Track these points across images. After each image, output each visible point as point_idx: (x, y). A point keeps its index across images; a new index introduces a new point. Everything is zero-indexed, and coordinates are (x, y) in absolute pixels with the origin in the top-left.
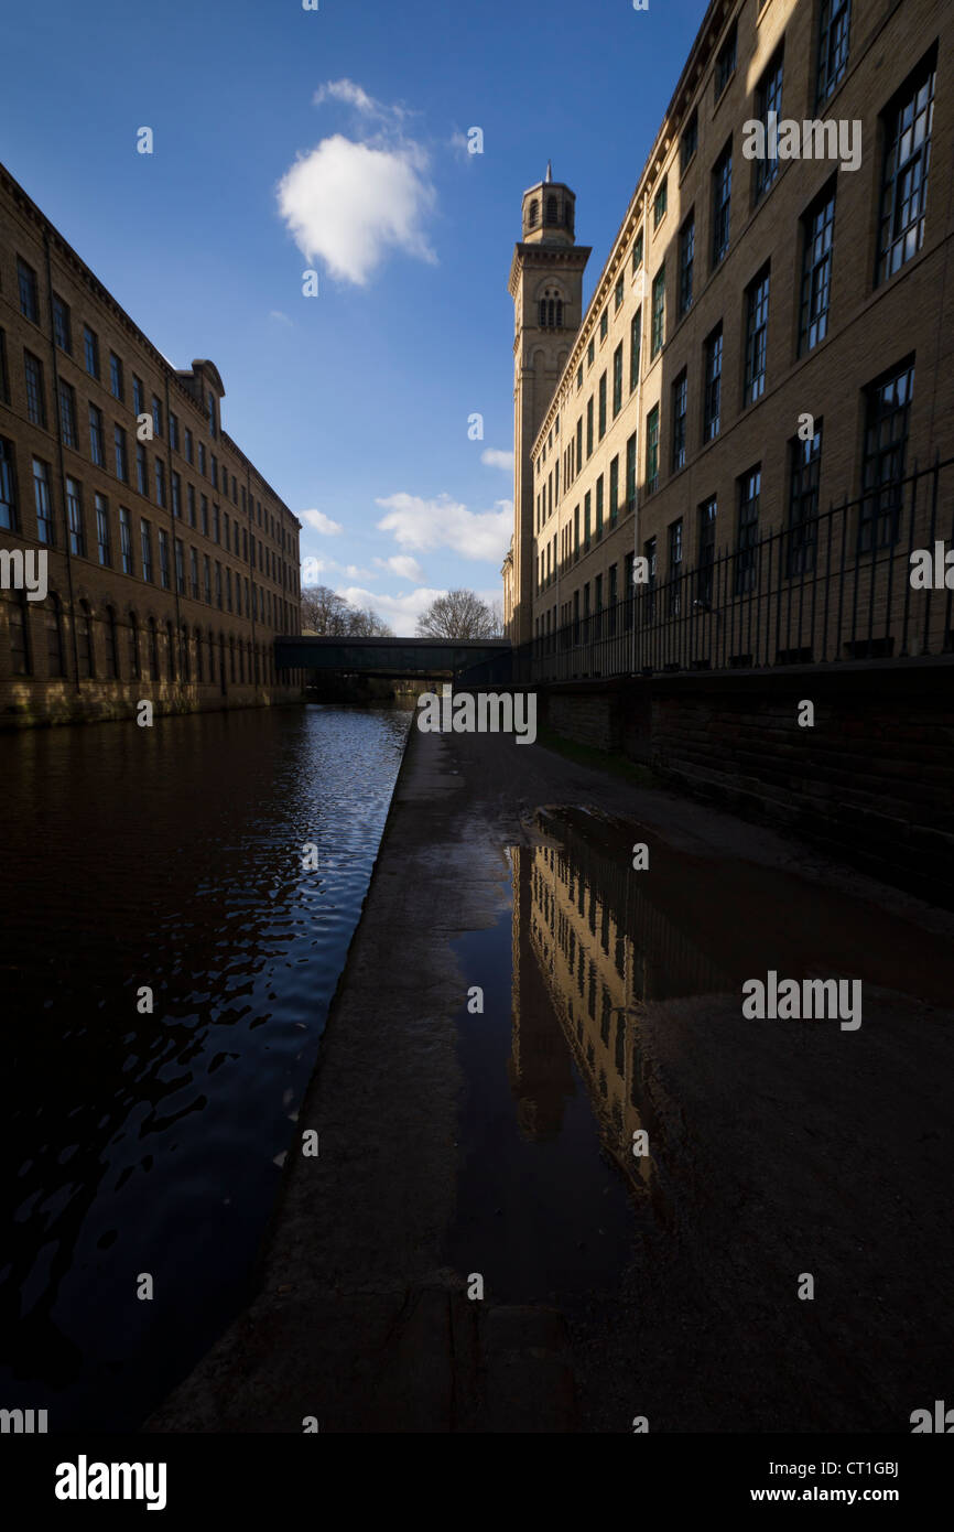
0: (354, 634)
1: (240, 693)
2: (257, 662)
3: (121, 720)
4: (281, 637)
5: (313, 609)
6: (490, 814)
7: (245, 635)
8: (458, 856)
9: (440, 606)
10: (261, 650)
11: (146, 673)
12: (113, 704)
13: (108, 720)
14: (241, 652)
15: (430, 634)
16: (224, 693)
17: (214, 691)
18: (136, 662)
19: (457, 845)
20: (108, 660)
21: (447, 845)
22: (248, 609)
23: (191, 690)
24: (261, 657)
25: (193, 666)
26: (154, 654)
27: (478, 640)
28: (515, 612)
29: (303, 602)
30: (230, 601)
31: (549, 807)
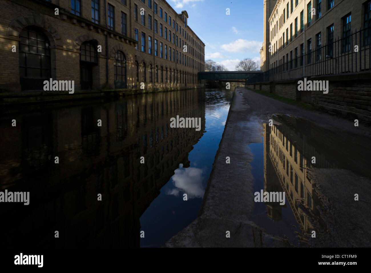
0: (218, 71)
1: (190, 85)
2: (194, 78)
3: (163, 92)
4: (200, 72)
5: (207, 65)
6: (258, 115)
7: (191, 72)
8: (249, 125)
9: (242, 63)
10: (195, 75)
11: (169, 81)
12: (161, 88)
13: (160, 92)
14: (190, 76)
15: (239, 70)
16: (186, 85)
17: (183, 85)
18: (167, 79)
19: (248, 122)
20: (161, 78)
21: (245, 122)
22: (192, 65)
23: (178, 85)
24: (195, 77)
25: (179, 79)
26: (171, 76)
27: (253, 71)
28: (264, 63)
29: (205, 63)
30: (188, 64)
31: (277, 114)
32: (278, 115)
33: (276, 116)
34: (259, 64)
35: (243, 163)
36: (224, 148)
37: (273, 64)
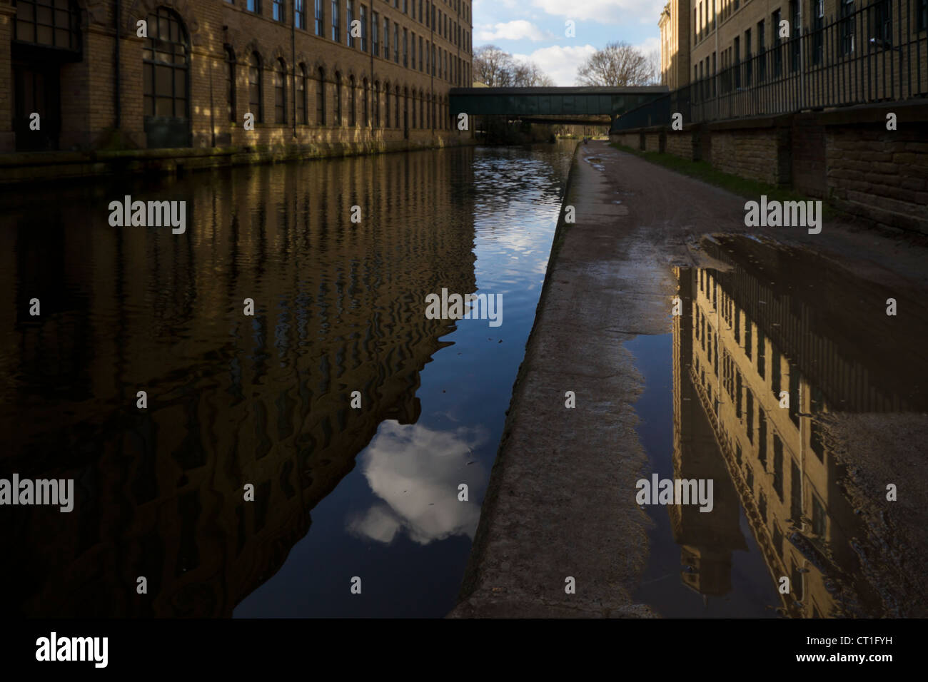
0: (519, 85)
1: (420, 136)
2: (434, 110)
3: (324, 158)
4: (455, 89)
5: (482, 65)
6: (657, 239)
7: (425, 88)
8: (627, 272)
9: (599, 59)
10: (438, 100)
11: (345, 120)
12: (319, 145)
13: (314, 159)
14: (422, 102)
15: (589, 83)
16: (406, 136)
17: (398, 135)
18: (338, 112)
19: (625, 263)
20: (318, 110)
21: (614, 262)
22: (428, 65)
23: (379, 134)
24: (437, 106)
25: (383, 113)
26: (352, 105)
27: (635, 87)
28: (673, 59)
29: (474, 59)
30: (414, 60)
31: (716, 235)
32: (720, 239)
33: (713, 240)
34: (655, 63)
35: (608, 404)
36: (543, 356)
37: (701, 62)
